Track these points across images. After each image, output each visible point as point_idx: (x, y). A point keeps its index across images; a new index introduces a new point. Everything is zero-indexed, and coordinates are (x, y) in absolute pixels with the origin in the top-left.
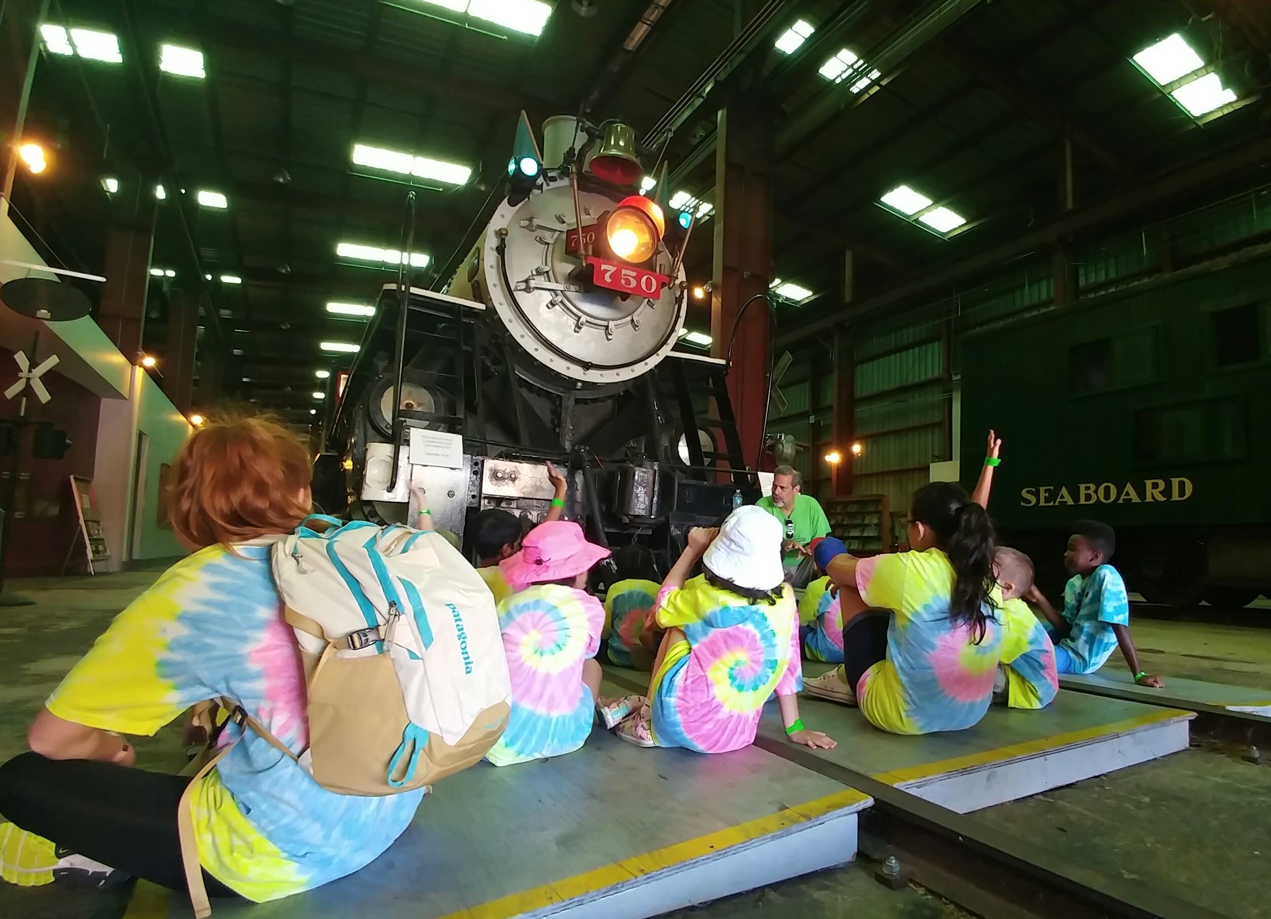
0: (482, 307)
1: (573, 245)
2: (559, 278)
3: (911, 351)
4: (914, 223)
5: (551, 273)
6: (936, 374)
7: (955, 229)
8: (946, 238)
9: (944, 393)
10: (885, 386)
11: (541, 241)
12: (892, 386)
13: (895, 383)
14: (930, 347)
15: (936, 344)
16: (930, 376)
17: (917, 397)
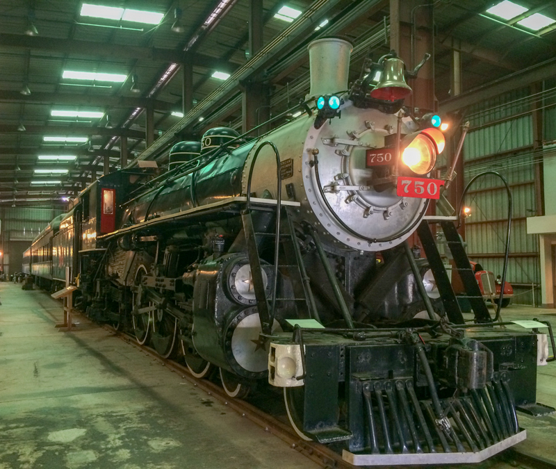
0: (297, 204)
1: (372, 161)
2: (356, 181)
3: (503, 125)
4: (512, 27)
5: (349, 179)
6: (527, 143)
7: (546, 28)
8: (538, 35)
9: (535, 158)
10: (481, 153)
11: (340, 154)
12: (487, 153)
13: (489, 151)
14: (521, 121)
15: (526, 119)
16: (521, 145)
17: (510, 162)
